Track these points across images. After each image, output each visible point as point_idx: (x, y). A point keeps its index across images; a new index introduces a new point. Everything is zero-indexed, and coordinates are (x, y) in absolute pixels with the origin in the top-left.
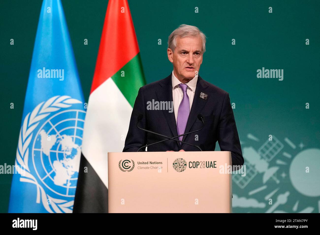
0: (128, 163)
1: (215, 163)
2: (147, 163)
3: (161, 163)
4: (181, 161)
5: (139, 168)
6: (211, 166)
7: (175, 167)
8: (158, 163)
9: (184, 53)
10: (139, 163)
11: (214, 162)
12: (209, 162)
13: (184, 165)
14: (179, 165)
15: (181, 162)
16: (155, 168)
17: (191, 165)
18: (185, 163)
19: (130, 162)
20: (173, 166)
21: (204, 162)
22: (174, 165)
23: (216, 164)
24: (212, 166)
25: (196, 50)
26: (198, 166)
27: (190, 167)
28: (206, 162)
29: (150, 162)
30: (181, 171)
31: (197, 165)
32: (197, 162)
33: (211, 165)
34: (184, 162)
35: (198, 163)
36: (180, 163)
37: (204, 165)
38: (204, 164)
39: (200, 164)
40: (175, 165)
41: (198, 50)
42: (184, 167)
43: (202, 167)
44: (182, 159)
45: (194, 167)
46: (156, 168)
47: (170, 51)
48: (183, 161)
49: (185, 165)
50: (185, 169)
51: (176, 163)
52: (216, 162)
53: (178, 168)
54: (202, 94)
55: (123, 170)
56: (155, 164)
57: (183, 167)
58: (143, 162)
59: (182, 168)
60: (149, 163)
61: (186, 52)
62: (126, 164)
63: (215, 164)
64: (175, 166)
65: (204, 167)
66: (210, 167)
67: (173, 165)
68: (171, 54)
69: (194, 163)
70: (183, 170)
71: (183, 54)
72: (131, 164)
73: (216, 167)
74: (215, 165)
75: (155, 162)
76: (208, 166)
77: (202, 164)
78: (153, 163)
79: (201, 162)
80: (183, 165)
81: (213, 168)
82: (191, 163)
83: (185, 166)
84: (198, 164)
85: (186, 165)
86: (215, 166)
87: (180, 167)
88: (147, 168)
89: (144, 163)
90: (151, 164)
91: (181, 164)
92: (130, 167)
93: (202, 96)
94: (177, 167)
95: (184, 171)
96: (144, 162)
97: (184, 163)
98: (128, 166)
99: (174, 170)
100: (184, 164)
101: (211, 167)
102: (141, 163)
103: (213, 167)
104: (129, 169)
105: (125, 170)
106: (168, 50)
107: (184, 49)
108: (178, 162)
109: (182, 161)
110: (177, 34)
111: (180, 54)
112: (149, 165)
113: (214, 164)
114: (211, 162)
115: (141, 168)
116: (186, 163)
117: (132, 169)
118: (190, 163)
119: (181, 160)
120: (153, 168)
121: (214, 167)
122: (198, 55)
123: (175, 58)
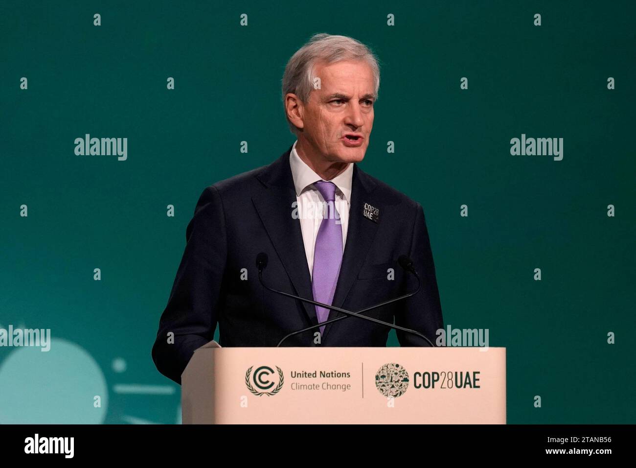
0: (268, 374)
1: (477, 376)
2: (314, 375)
3: (347, 376)
4: (395, 371)
5: (294, 387)
6: (468, 383)
7: (382, 384)
8: (339, 375)
9: (339, 101)
10: (294, 376)
11: (475, 373)
12: (461, 373)
13: (402, 381)
14: (391, 381)
15: (396, 374)
16: (331, 387)
17: (419, 380)
18: (404, 376)
19: (273, 372)
20: (376, 383)
21: (450, 374)
22: (378, 381)
23: (478, 380)
24: (470, 383)
25: (365, 93)
26: (435, 383)
27: (418, 385)
28: (456, 373)
29: (321, 372)
30: (395, 396)
31: (434, 381)
32: (433, 373)
33: (468, 381)
34: (403, 373)
35: (436, 376)
36: (394, 375)
37: (450, 381)
38: (450, 378)
39: (441, 378)
40: (381, 380)
41: (369, 93)
42: (401, 385)
43: (445, 385)
44: (397, 366)
45: (427, 385)
46: (334, 387)
47: (294, 100)
48: (400, 372)
49: (406, 380)
50: (404, 390)
51: (383, 377)
52: (479, 373)
53: (387, 388)
54: (367, 207)
55: (257, 392)
56: (332, 376)
57: (399, 385)
58: (304, 373)
59: (397, 388)
60: (318, 374)
61: (343, 100)
62: (264, 378)
63: (476, 378)
64: (381, 382)
65: (450, 386)
66: (465, 387)
67: (377, 379)
68: (295, 107)
69: (426, 376)
70: (401, 393)
71: (336, 104)
72: (274, 378)
73: (479, 387)
74: (476, 382)
75: (332, 373)
76: (459, 384)
77: (447, 379)
78: (328, 375)
79: (443, 374)
80: (400, 382)
81: (473, 389)
82: (420, 375)
83: (404, 383)
84: (436, 378)
85: (408, 381)
86: (476, 385)
87: (393, 387)
88: (315, 387)
89: (307, 375)
90: (324, 376)
91: (395, 378)
92: (273, 384)
93: (369, 213)
94: (386, 384)
95: (401, 396)
96: (308, 373)
97: (401, 376)
98: (267, 382)
99: (378, 392)
100: (402, 379)
101: (468, 386)
102: (299, 375)
103: (471, 387)
104: (270, 390)
105: (260, 390)
106: (289, 98)
107: (339, 92)
108: (389, 374)
109: (398, 372)
110: (316, 56)
111: (328, 105)
112: (319, 380)
113: (475, 380)
114: (468, 373)
115: (300, 387)
116: (407, 377)
117: (277, 390)
118: (418, 375)
119: (396, 368)
120: (329, 386)
121: (475, 387)
122: (369, 106)
123: (312, 116)
